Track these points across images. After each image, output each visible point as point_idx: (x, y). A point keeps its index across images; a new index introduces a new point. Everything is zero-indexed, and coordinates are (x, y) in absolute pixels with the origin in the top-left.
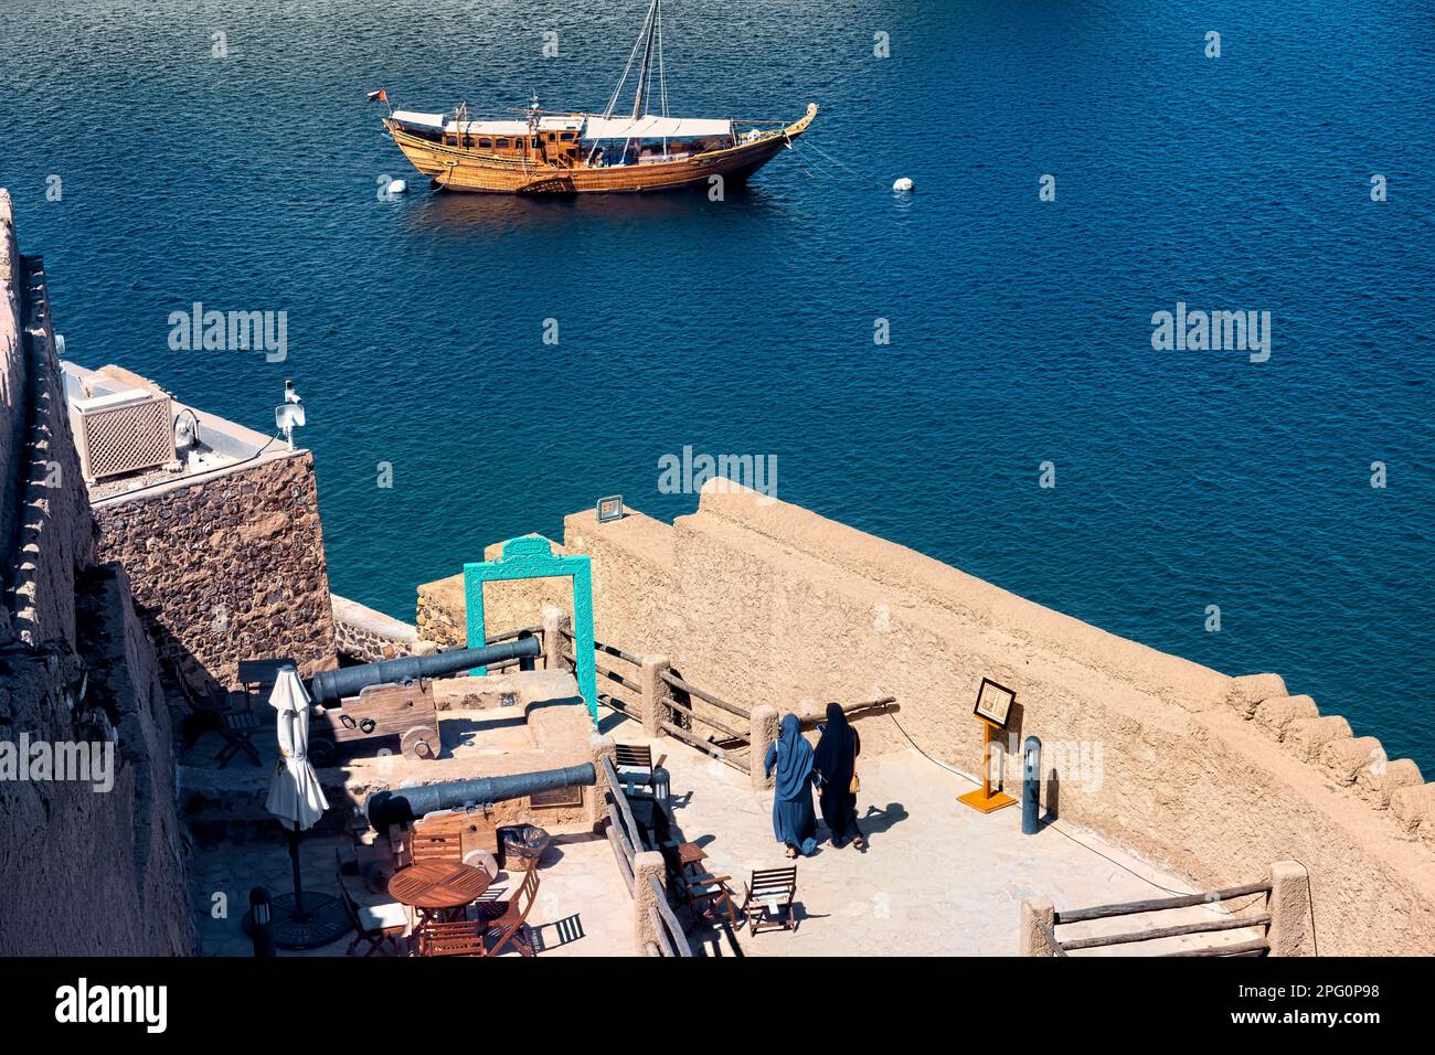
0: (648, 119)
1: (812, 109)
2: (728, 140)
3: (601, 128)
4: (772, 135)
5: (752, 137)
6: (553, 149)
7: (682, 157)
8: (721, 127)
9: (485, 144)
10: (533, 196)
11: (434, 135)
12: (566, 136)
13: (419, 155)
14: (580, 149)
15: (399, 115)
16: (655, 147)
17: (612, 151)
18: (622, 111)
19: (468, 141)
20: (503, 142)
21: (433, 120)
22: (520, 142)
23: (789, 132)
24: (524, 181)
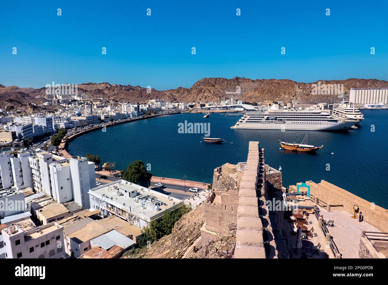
0: (305, 145)
1: (323, 146)
2: (313, 148)
3: (300, 145)
4: (318, 148)
5: (316, 148)
6: (295, 147)
7: (309, 149)
8: (313, 146)
9: (289, 145)
10: (293, 151)
11: (284, 144)
12: (297, 146)
13: (283, 146)
14: (298, 147)
15: (281, 142)
16: (306, 147)
17: (301, 147)
18: (302, 144)
19: (287, 145)
20: (291, 146)
21: (284, 143)
22: (292, 146)
23: (320, 147)
24: (292, 149)
